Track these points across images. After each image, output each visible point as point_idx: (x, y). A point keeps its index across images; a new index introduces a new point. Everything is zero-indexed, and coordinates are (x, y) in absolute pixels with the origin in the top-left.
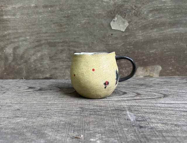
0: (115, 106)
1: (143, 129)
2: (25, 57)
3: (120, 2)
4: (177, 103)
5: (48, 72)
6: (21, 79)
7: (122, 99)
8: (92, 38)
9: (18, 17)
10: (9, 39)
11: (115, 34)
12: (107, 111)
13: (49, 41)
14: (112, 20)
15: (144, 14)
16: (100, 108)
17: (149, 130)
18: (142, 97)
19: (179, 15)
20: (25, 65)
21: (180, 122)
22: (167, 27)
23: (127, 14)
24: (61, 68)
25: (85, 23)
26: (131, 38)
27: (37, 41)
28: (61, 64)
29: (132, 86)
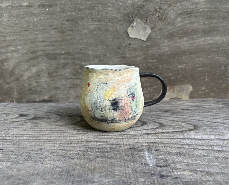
0: (131, 143)
1: (164, 180)
2: (17, 73)
3: (140, 2)
4: (210, 138)
5: (47, 93)
6: (11, 102)
7: (140, 132)
8: (104, 49)
9: (5, 20)
11: (133, 44)
12: (119, 151)
13: (47, 52)
14: (129, 26)
15: (171, 17)
16: (111, 146)
17: (173, 181)
18: (166, 129)
19: (215, 20)
20: (16, 84)
21: (213, 168)
22: (200, 36)
23: (149, 18)
24: (64, 87)
25: (95, 29)
26: (154, 49)
27: (31, 53)
28: (64, 82)
29: (154, 113)
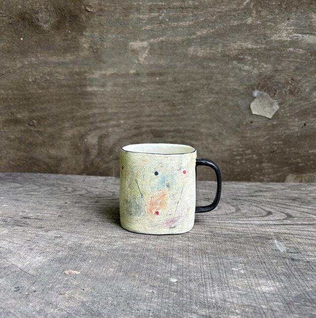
2: (117, 151)
3: (268, 71)
7: (266, 222)
8: (220, 127)
9: (108, 90)
10: (93, 123)
11: (256, 122)
13: (153, 128)
14: (253, 100)
15: (305, 91)
20: (115, 163)
23: (278, 91)
25: (211, 103)
26: (281, 129)
27: (135, 128)
